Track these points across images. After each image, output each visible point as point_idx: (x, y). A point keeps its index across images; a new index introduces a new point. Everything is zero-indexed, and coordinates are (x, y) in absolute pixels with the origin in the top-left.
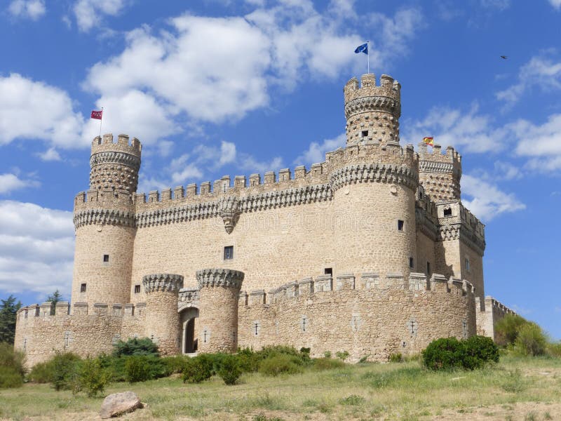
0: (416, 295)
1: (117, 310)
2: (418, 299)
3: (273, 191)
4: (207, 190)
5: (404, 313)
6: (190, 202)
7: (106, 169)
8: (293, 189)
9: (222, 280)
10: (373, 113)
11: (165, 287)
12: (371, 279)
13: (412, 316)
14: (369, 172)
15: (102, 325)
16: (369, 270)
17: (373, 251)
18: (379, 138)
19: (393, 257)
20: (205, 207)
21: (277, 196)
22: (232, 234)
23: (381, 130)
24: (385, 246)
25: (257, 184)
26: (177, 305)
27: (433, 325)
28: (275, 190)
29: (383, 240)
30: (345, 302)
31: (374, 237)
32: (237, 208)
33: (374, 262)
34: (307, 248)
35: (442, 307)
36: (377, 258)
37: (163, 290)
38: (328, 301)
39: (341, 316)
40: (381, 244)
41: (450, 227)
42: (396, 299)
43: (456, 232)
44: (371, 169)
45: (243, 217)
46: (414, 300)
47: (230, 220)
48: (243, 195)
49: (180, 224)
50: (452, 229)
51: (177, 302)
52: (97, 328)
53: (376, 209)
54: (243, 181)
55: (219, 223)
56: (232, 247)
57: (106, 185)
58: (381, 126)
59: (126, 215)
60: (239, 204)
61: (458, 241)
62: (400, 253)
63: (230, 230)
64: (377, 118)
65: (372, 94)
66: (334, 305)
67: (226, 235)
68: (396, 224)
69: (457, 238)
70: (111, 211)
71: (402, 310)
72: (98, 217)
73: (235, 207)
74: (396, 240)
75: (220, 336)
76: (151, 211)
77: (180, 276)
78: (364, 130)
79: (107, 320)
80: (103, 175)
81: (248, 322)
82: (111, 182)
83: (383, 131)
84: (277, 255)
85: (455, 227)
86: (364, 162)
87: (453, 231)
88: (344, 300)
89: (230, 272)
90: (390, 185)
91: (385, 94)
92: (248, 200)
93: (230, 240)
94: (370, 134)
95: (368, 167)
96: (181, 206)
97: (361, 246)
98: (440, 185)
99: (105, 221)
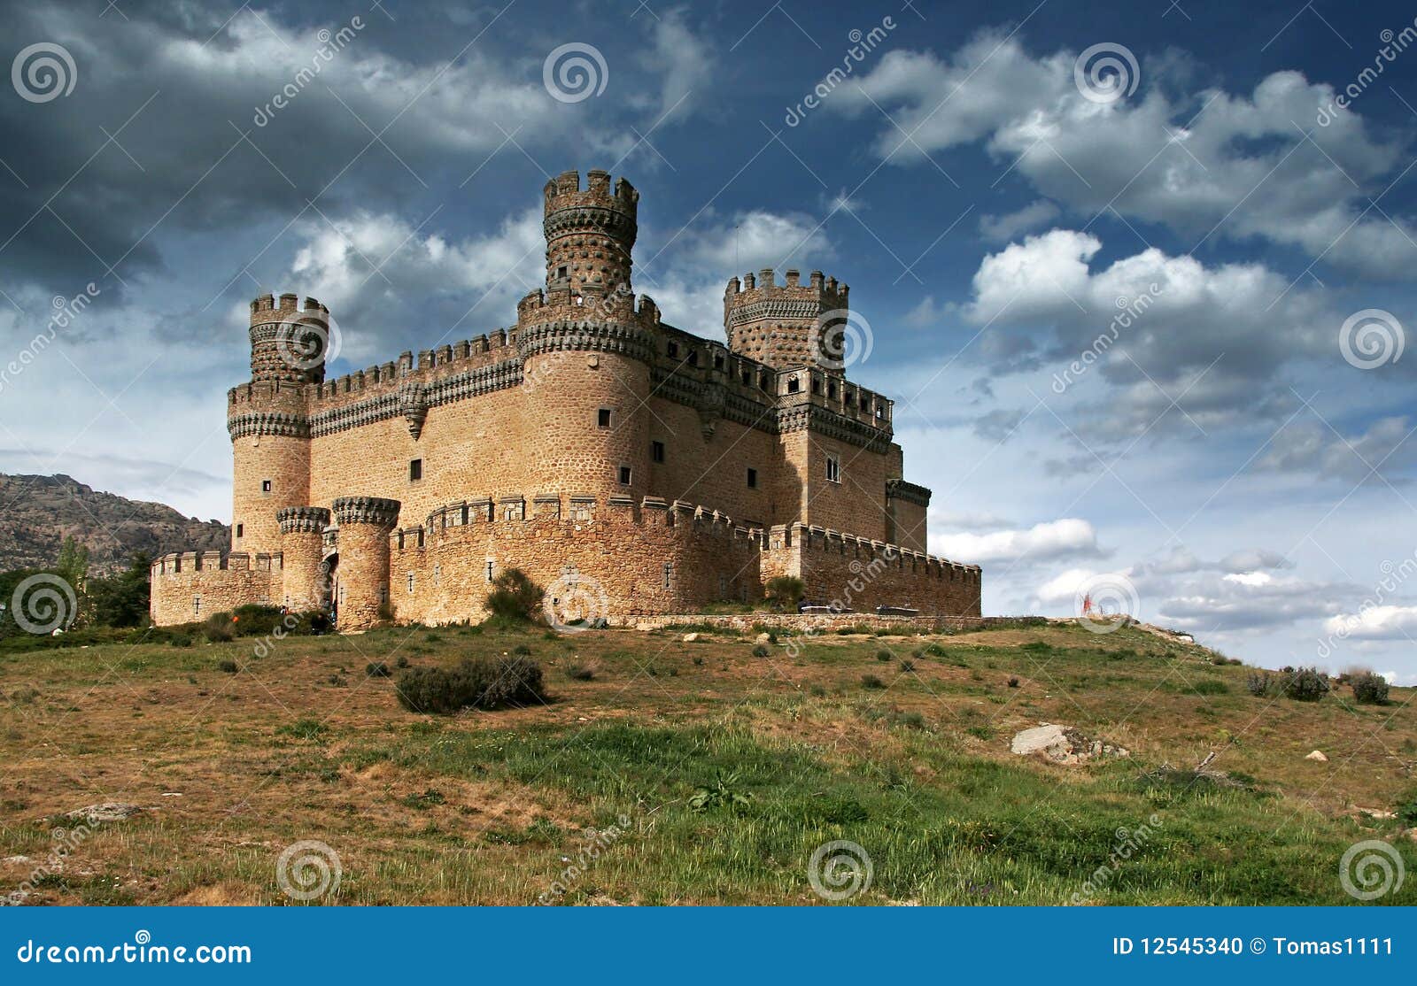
0: (578, 528)
1: (262, 562)
2: (582, 532)
3: (462, 373)
4: (388, 375)
5: (558, 554)
6: (369, 396)
7: (266, 350)
8: (487, 368)
9: (360, 514)
10: (576, 237)
11: (299, 526)
12: (511, 506)
13: (571, 559)
14: (554, 335)
15: (241, 583)
16: (551, 490)
17: (557, 461)
18: (582, 278)
19: (588, 468)
20: (386, 401)
21: (470, 379)
22: (420, 441)
23: (584, 263)
24: (576, 451)
25: (445, 360)
26: (321, 551)
27: (603, 572)
28: (466, 369)
29: (573, 443)
30: (478, 541)
31: (559, 438)
32: (422, 401)
33: (557, 478)
34: (506, 459)
35: (621, 544)
36: (562, 471)
37: (298, 531)
38: (458, 540)
39: (473, 562)
40: (569, 448)
41: (794, 410)
42: (546, 534)
43: (804, 417)
44: (556, 330)
45: (433, 413)
46: (574, 534)
47: (414, 419)
48: (429, 381)
49: (360, 430)
50: (797, 413)
51: (321, 547)
52: (234, 588)
53: (565, 395)
54: (429, 359)
55: (401, 424)
56: (419, 461)
57: (266, 376)
58: (586, 256)
59: (292, 418)
60: (425, 393)
61: (806, 432)
62: (601, 462)
63: (417, 433)
64: (580, 245)
65: (572, 205)
66: (465, 546)
67: (412, 443)
68: (594, 416)
69: (805, 427)
70: (268, 415)
71: (555, 550)
72: (252, 425)
73: (418, 398)
74: (592, 441)
75: (359, 595)
76: (325, 412)
77: (322, 509)
78: (562, 265)
79: (247, 576)
80: (262, 360)
81: (402, 573)
82: (273, 369)
83: (589, 265)
84: (471, 471)
85: (802, 409)
86: (546, 321)
87: (799, 416)
88: (476, 538)
89: (372, 501)
90: (587, 354)
91: (592, 204)
92: (436, 388)
93: (418, 449)
94: (569, 272)
95: (552, 327)
96: (361, 401)
97: (541, 454)
98: (795, 339)
99: (262, 430)
